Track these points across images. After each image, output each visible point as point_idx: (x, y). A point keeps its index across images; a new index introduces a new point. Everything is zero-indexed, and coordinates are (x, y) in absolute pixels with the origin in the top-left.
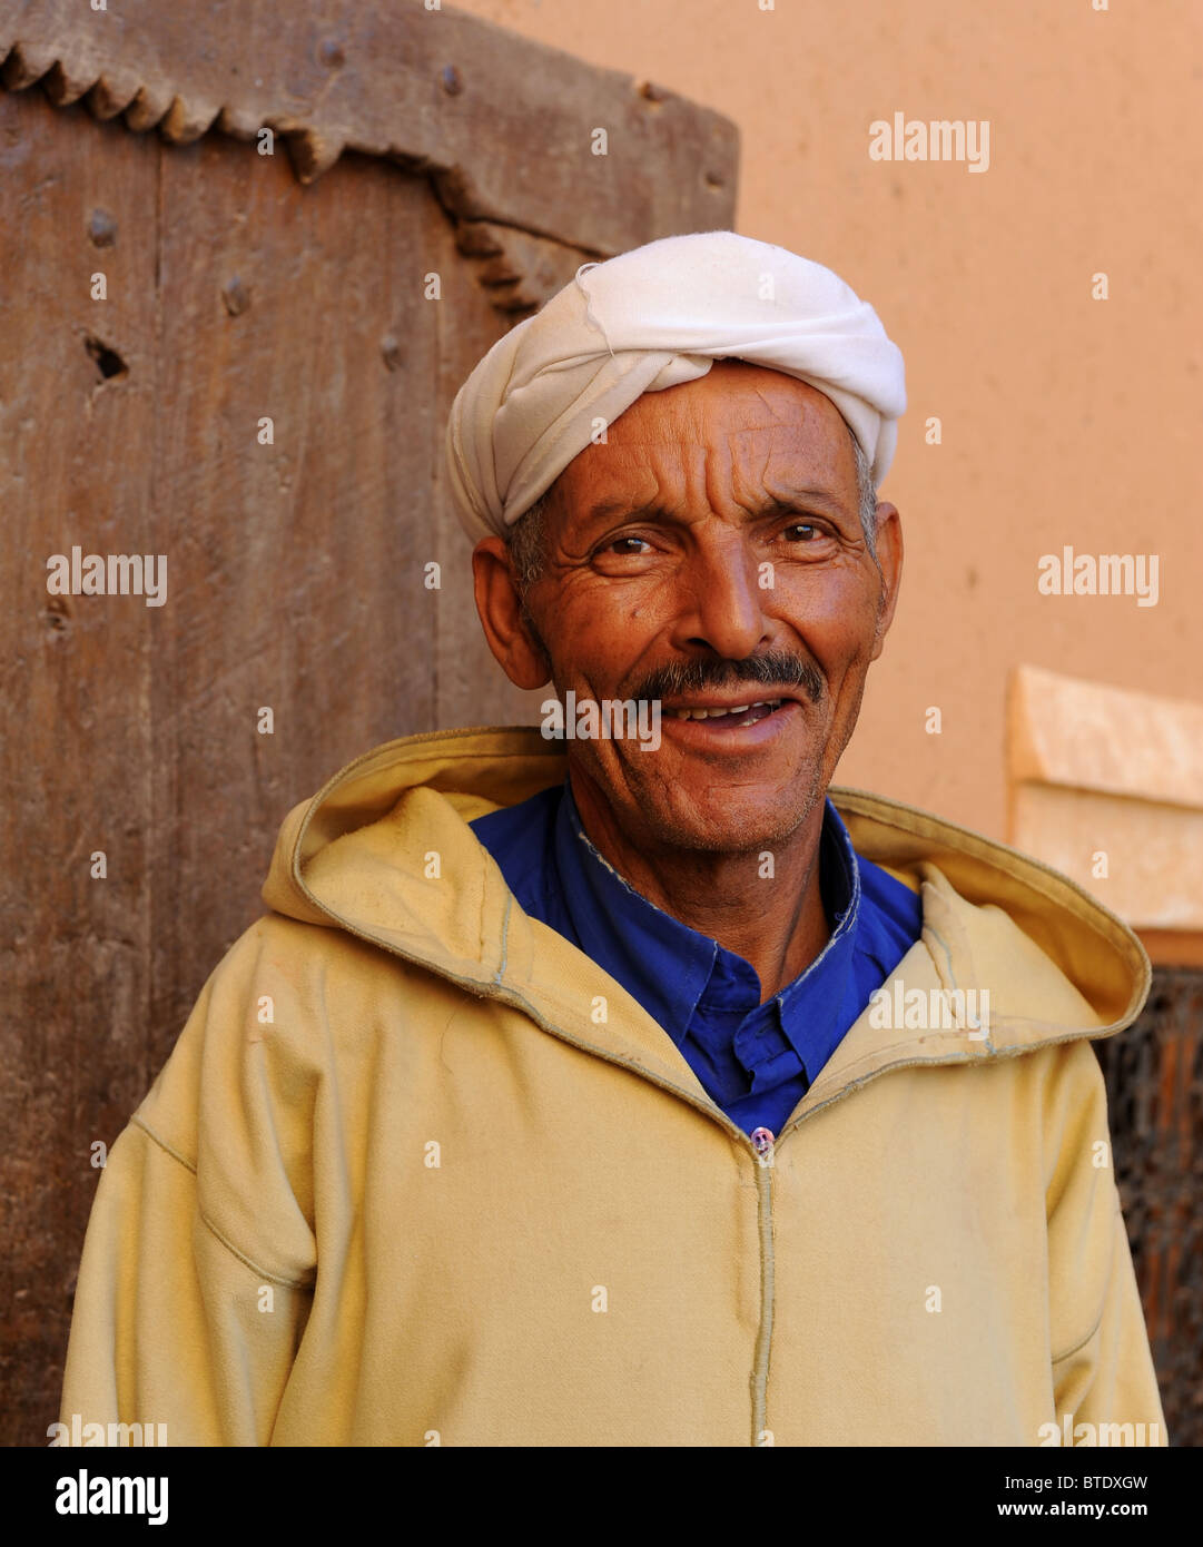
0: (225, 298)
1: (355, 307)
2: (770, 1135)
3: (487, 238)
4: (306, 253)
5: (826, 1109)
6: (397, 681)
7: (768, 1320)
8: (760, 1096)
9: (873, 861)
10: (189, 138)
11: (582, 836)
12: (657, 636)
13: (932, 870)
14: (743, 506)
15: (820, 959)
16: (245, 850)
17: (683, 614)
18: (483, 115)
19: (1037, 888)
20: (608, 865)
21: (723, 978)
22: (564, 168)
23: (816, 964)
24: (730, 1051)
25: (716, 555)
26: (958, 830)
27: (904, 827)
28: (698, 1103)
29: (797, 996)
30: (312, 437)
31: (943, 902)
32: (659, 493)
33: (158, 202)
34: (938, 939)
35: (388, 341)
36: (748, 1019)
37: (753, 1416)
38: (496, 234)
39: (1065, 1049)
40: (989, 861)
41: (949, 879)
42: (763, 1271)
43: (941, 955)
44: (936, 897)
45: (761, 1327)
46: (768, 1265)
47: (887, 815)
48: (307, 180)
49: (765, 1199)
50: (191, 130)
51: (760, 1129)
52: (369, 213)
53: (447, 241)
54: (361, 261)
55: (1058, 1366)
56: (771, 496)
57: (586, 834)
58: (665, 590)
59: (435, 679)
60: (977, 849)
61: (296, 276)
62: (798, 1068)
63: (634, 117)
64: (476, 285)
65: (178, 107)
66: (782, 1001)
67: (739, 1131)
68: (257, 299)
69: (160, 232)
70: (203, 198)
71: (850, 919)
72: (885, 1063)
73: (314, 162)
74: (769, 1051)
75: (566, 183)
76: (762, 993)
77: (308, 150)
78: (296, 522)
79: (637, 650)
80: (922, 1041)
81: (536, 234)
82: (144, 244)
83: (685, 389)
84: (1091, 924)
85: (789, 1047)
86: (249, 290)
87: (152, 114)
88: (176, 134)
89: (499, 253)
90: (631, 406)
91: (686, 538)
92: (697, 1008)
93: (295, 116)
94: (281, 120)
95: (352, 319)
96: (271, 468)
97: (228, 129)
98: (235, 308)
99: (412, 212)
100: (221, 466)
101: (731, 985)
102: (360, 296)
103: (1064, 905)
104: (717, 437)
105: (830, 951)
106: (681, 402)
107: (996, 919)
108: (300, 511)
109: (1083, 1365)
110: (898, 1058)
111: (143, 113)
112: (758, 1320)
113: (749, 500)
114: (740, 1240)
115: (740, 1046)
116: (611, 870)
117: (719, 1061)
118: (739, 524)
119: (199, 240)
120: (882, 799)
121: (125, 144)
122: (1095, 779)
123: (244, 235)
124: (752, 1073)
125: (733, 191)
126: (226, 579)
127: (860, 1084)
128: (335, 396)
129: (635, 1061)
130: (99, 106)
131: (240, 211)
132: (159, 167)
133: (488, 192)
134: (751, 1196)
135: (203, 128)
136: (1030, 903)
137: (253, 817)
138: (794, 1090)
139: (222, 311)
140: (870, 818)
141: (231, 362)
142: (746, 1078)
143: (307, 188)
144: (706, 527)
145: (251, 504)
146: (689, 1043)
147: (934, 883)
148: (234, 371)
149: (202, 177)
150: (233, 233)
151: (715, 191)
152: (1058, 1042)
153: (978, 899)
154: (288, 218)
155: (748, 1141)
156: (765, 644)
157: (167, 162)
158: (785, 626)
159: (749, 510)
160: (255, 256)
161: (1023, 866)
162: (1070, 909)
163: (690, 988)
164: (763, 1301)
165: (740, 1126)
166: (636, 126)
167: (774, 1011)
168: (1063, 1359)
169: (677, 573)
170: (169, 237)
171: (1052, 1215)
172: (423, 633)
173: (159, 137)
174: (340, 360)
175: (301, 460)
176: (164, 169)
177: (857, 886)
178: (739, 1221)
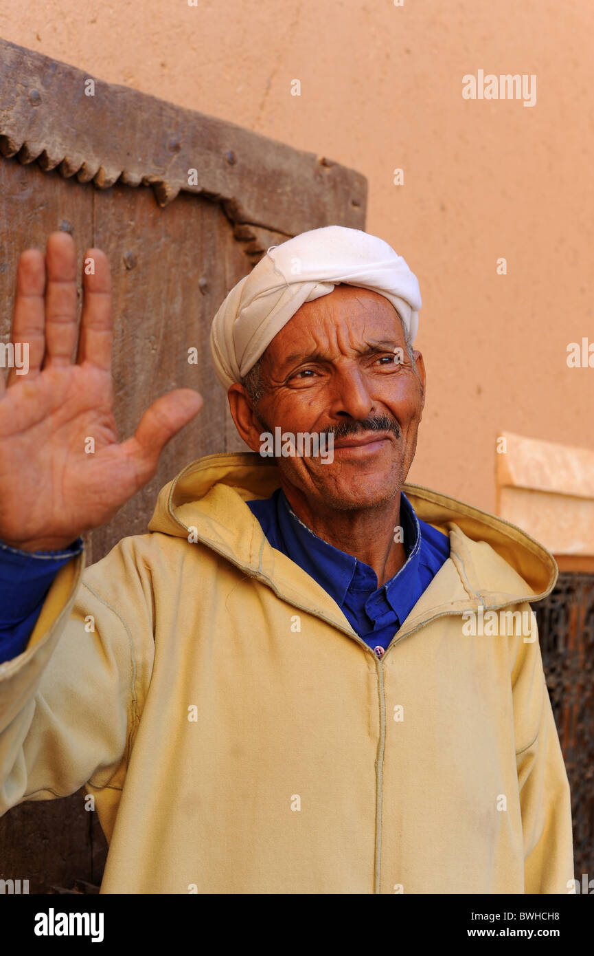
0: (125, 262)
1: (186, 265)
2: (383, 649)
3: (248, 232)
4: (163, 240)
5: (409, 636)
6: (208, 441)
7: (383, 735)
8: (378, 631)
9: (426, 522)
10: (107, 186)
11: (291, 512)
12: (322, 413)
13: (454, 525)
14: (355, 349)
15: (404, 567)
16: (136, 521)
17: (334, 402)
18: (245, 174)
19: (504, 532)
20: (304, 525)
21: (360, 575)
22: (285, 198)
23: (402, 570)
24: (363, 610)
25: (346, 372)
26: (466, 506)
27: (441, 504)
28: (350, 634)
29: (394, 585)
30: (166, 326)
31: (460, 540)
32: (317, 347)
33: (93, 216)
34: (459, 558)
35: (202, 281)
36: (371, 597)
37: (376, 781)
38: (252, 230)
39: (518, 606)
40: (481, 521)
41: (462, 529)
42: (380, 713)
43: (460, 564)
44: (456, 537)
45: (380, 739)
46: (382, 710)
47: (434, 498)
48: (163, 205)
49: (381, 679)
50: (108, 182)
51: (378, 647)
52: (192, 221)
53: (229, 233)
54: (188, 244)
55: (518, 756)
56: (368, 345)
57: (293, 511)
58: (323, 392)
59: (225, 440)
60: (475, 515)
61: (159, 250)
62: (395, 619)
63: (318, 174)
64: (243, 254)
65: (102, 171)
66: (387, 587)
67: (368, 647)
68: (140, 262)
69: (94, 231)
70: (114, 214)
71: (417, 548)
72: (436, 614)
73: (167, 197)
74: (381, 610)
75: (285, 205)
76: (378, 582)
77: (164, 191)
78: (159, 367)
79: (313, 421)
80: (452, 604)
81: (271, 230)
82: (86, 236)
83: (324, 299)
84: (529, 549)
85: (391, 609)
86: (136, 258)
87: (89, 174)
88: (101, 184)
89: (254, 239)
90: (299, 309)
91: (331, 367)
92: (348, 590)
93: (157, 175)
94: (151, 177)
95: (185, 270)
96: (147, 341)
97: (126, 181)
98: (129, 266)
99: (213, 220)
100: (123, 341)
101: (364, 578)
102: (189, 259)
103: (517, 540)
104: (340, 319)
105: (409, 563)
106: (322, 306)
107: (484, 548)
108: (161, 361)
109: (530, 755)
110: (440, 612)
111: (85, 174)
112: (378, 736)
113: (358, 347)
114: (369, 699)
115: (368, 609)
116: (305, 527)
117: (359, 615)
118: (354, 358)
119: (113, 234)
120: (431, 490)
121: (77, 189)
122: (537, 484)
123: (134, 231)
124: (374, 621)
125: (365, 209)
126: (126, 394)
127: (424, 625)
128: (177, 307)
129: (321, 613)
130: (65, 172)
131: (131, 220)
132: (93, 199)
133: (249, 210)
134: (374, 678)
135: (114, 181)
136: (500, 539)
137: (140, 506)
138: (393, 629)
139: (123, 268)
140: (426, 500)
141: (128, 292)
142: (371, 624)
143: (163, 209)
144: (340, 361)
145: (138, 358)
146: (345, 607)
147: (454, 531)
148: (130, 295)
149: (113, 204)
150: (128, 230)
151: (356, 209)
152: (516, 603)
153: (476, 539)
154: (154, 223)
155: (373, 652)
156: (372, 412)
157: (97, 197)
158: (380, 403)
159: (359, 351)
160: (140, 241)
161: (498, 523)
162: (520, 542)
163: (344, 580)
164: (380, 727)
165: (368, 644)
166: (318, 179)
167: (384, 591)
168: (520, 753)
169: (328, 384)
170: (98, 233)
171: (514, 685)
172: (220, 419)
173: (93, 185)
174: (179, 290)
175: (161, 337)
176: (95, 200)
177: (419, 533)
178: (369, 689)
